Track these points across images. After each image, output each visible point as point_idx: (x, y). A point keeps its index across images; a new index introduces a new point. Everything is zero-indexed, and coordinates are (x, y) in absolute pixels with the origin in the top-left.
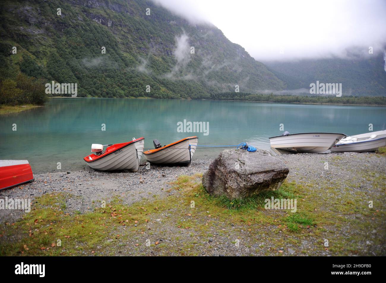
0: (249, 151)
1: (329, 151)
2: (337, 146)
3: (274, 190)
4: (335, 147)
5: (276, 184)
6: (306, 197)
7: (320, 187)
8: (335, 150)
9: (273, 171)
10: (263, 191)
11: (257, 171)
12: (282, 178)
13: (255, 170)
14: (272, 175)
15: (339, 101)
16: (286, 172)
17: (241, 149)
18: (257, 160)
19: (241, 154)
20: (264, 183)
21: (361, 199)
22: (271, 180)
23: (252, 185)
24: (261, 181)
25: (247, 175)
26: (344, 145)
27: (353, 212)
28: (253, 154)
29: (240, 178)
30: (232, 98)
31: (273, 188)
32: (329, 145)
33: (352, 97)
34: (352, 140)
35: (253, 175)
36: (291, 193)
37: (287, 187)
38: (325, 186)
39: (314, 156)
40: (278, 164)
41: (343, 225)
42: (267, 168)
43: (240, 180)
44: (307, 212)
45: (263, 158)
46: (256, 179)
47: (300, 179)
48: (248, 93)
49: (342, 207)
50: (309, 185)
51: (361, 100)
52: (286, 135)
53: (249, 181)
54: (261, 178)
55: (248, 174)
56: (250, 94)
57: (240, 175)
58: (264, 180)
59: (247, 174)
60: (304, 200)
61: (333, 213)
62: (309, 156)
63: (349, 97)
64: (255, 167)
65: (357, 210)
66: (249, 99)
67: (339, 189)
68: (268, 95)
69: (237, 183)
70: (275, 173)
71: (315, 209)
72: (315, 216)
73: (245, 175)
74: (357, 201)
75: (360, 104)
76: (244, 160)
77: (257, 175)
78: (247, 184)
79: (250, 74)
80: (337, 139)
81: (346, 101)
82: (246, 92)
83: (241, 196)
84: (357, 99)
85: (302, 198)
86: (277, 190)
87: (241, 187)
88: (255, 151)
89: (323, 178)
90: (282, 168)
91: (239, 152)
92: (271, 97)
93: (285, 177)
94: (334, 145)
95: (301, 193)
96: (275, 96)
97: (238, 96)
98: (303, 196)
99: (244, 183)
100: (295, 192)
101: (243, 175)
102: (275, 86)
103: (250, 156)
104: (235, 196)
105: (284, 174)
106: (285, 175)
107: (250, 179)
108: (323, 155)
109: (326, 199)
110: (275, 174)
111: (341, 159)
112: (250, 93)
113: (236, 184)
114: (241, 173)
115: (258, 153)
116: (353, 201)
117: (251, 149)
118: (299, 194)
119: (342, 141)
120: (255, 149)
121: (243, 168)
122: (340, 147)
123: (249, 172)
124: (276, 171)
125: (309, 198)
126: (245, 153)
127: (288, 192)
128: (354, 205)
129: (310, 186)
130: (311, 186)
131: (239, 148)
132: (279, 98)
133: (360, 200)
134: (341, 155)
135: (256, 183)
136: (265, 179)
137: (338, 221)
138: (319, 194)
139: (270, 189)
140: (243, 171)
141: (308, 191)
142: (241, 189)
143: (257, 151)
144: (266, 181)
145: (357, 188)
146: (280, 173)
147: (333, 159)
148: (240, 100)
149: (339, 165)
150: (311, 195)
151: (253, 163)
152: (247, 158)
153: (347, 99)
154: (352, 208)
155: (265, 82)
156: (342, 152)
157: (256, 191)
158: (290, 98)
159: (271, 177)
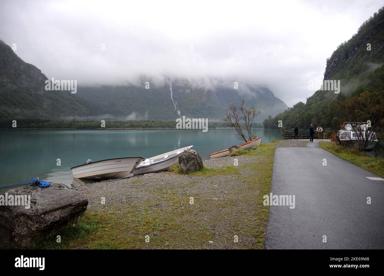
0: (41, 188)
1: (132, 175)
2: (138, 169)
3: (74, 225)
4: (136, 170)
5: (76, 218)
6: (109, 226)
7: (122, 213)
8: (137, 173)
9: (70, 205)
10: (61, 229)
11: (51, 208)
12: (82, 211)
13: (49, 208)
14: (70, 210)
15: (139, 125)
16: (85, 203)
17: (31, 186)
18: (51, 197)
19: (31, 193)
20: (61, 221)
21: (157, 216)
22: (68, 216)
23: (47, 226)
24: (58, 219)
25: (40, 216)
26: (143, 167)
27: (151, 230)
28: (46, 190)
29: (31, 220)
30: (27, 126)
31: (73, 224)
32: (131, 169)
33: (150, 121)
34: (150, 162)
35: (47, 214)
36: (94, 225)
37: (89, 219)
38: (126, 211)
39: (116, 182)
40: (75, 197)
41: (143, 245)
42: (63, 203)
43: (31, 223)
44: (110, 241)
45: (59, 192)
46: (50, 218)
47: (103, 208)
48: (47, 119)
49: (142, 228)
50: (111, 212)
51: (157, 124)
52: (88, 164)
53: (43, 222)
54: (57, 215)
55: (41, 214)
56: (49, 121)
57: (30, 217)
58: (60, 217)
59: (39, 214)
60: (106, 229)
61: (134, 236)
62: (112, 183)
63: (147, 121)
64: (48, 205)
65: (154, 228)
66: (48, 127)
67: (139, 210)
68: (70, 121)
69: (27, 227)
70: (72, 207)
71: (117, 236)
72: (118, 244)
73: (36, 216)
74: (154, 219)
75: (157, 128)
76: (35, 198)
77: (52, 213)
78: (41, 226)
79: (48, 98)
80: (136, 163)
81: (145, 125)
82: (44, 119)
83: (34, 242)
84: (153, 123)
85: (105, 227)
86: (78, 225)
87: (32, 231)
88: (49, 186)
89: (124, 203)
90: (80, 201)
91: (28, 191)
92: (73, 123)
93: (85, 209)
94: (135, 169)
95: (104, 222)
96: (78, 122)
97: (35, 124)
98: (105, 225)
99: (37, 226)
100: (98, 222)
101: (34, 216)
102: (77, 112)
103: (42, 192)
104: (26, 244)
105: (83, 207)
106: (85, 207)
107: (44, 219)
108: (126, 180)
109: (127, 224)
110: (74, 208)
111: (140, 181)
112: (50, 119)
113: (25, 229)
114: (31, 215)
115: (52, 188)
116: (151, 220)
117: (43, 185)
118: (102, 224)
119: (142, 164)
120: (48, 183)
121: (34, 208)
122: (141, 169)
123: (41, 212)
124: (74, 205)
125: (112, 226)
126: (36, 190)
127: (90, 224)
128: (152, 223)
129: (112, 214)
130: (114, 213)
131: (29, 186)
132: (82, 124)
133: (157, 218)
134: (141, 178)
135: (52, 223)
136: (62, 216)
137: (138, 243)
138: (121, 220)
139: (70, 225)
140: (33, 212)
141: (110, 219)
142: (33, 234)
143: (52, 186)
144: (63, 218)
145: (154, 207)
146: (78, 206)
147: (133, 183)
148: (37, 127)
149: (138, 187)
150: (113, 222)
151: (46, 201)
152: (39, 195)
153: (146, 123)
154: (151, 226)
155: (65, 107)
156: (143, 174)
157: (53, 231)
158: (93, 124)
159: (69, 212)
